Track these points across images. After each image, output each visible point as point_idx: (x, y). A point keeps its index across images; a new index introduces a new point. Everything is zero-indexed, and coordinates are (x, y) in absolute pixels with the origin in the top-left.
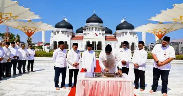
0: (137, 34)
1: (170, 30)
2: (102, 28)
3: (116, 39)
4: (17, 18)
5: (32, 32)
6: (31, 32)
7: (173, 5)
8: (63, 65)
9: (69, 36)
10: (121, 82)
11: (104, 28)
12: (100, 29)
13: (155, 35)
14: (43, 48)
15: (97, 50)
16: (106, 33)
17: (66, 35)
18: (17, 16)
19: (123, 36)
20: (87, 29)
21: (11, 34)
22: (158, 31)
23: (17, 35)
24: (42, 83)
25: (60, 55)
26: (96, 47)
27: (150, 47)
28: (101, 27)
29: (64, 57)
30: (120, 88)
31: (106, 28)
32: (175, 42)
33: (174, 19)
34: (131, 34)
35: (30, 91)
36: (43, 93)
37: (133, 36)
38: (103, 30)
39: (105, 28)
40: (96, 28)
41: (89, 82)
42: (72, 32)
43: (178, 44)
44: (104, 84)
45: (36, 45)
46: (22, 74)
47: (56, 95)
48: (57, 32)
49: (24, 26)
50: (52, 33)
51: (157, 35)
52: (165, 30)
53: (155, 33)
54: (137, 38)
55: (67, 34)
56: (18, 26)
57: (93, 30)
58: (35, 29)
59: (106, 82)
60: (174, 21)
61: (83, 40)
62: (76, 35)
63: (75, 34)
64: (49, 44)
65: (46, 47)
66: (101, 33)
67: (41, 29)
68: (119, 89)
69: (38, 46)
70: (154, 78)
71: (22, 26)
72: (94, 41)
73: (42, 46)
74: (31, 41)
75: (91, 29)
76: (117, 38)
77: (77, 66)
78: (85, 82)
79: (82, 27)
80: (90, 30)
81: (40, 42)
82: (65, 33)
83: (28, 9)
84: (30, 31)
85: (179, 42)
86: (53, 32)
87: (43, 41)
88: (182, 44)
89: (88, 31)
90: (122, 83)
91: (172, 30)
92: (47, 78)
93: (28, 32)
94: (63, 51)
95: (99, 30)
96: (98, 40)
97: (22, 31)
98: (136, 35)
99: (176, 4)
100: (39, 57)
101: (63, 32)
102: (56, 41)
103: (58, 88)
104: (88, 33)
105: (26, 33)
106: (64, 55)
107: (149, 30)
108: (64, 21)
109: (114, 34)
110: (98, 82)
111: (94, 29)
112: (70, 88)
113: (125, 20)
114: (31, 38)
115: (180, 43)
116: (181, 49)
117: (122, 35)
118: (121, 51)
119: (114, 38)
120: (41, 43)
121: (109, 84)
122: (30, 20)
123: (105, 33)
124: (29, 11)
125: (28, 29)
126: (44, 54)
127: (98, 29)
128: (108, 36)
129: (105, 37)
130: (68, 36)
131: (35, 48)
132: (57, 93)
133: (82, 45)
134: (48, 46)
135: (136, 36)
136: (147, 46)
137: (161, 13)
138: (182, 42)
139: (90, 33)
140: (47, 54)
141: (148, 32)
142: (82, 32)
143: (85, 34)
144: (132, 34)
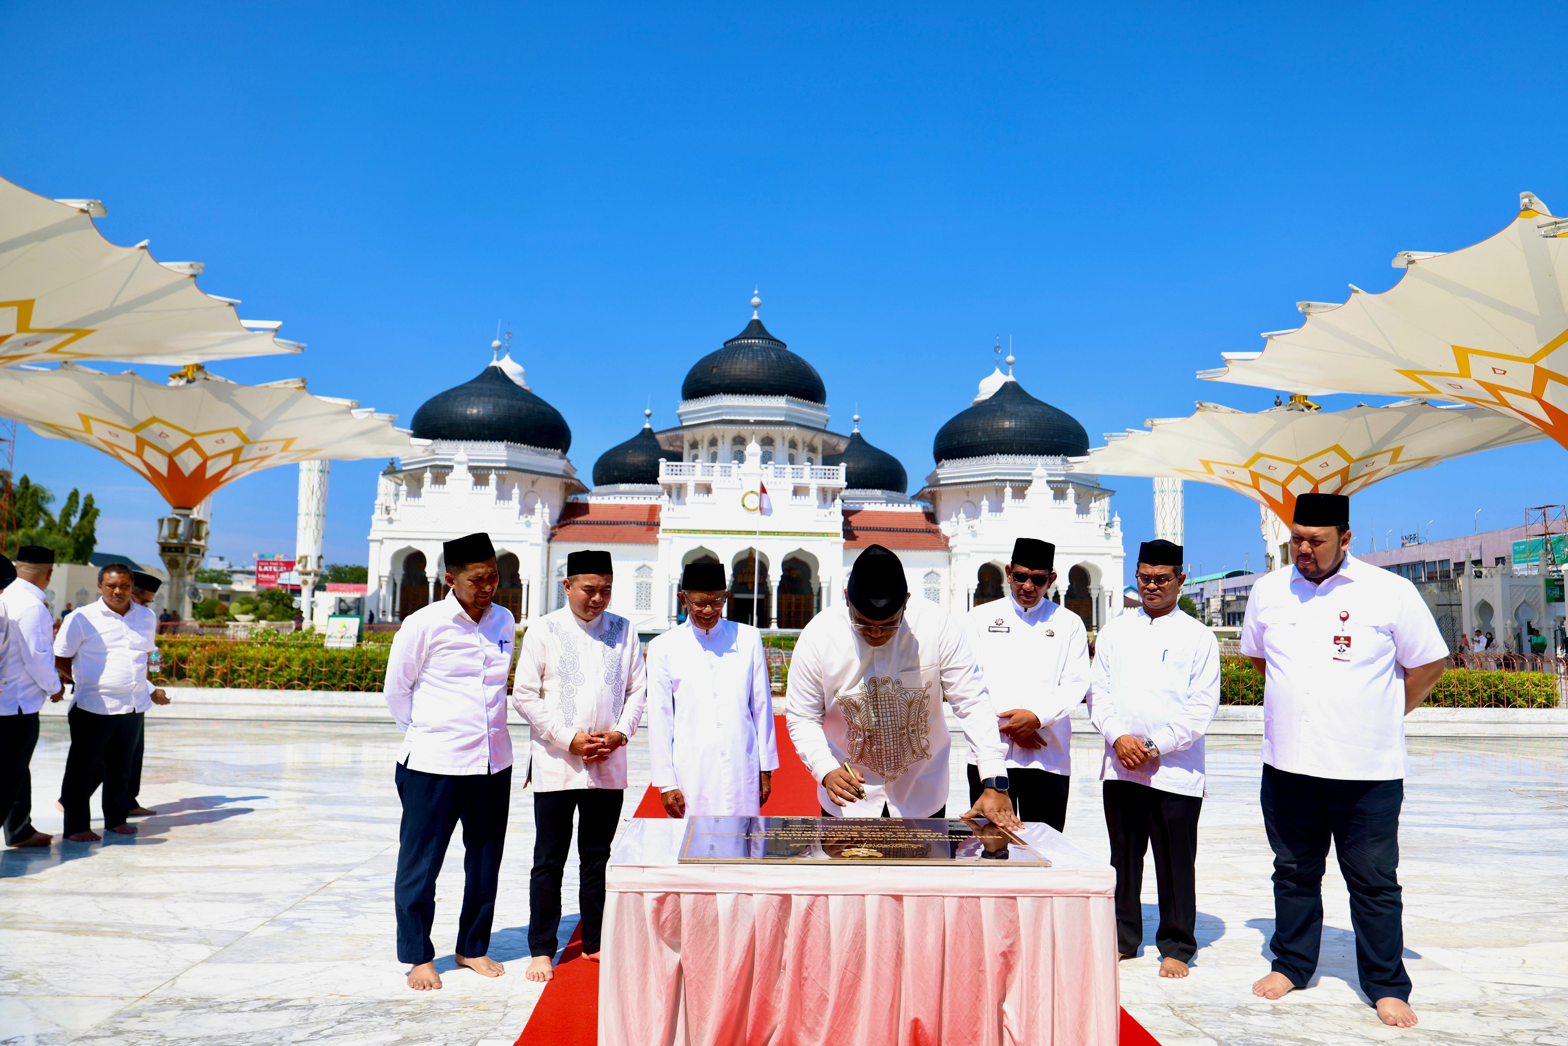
0: (1111, 493)
1: (1382, 463)
2: (819, 441)
3: (936, 532)
4: (82, 346)
5: (209, 474)
6: (202, 468)
7: (1399, 262)
8: (484, 750)
9: (538, 506)
10: (1010, 898)
11: (834, 440)
12: (802, 453)
13: (1257, 504)
14: (306, 615)
15: (774, 626)
16: (854, 482)
17: (510, 498)
18: (78, 332)
19: (997, 508)
20: (694, 445)
21: (15, 481)
22: (1282, 472)
23: (74, 496)
24: (273, 921)
25: (456, 659)
26: (764, 605)
27: (1225, 604)
28: (808, 435)
29: (488, 681)
30: (1007, 959)
31: (857, 440)
32: (1423, 563)
33: (1410, 374)
34: (1060, 494)
35: (161, 1005)
36: (281, 1018)
37: (1083, 509)
38: (831, 459)
39: (843, 446)
40: (767, 442)
41: (723, 903)
42: (566, 475)
43: (1446, 575)
44: (860, 926)
45: (244, 585)
46: (94, 838)
47: (406, 1039)
48: (428, 476)
49: (142, 416)
50: (385, 485)
51: (1272, 503)
52: (1342, 464)
53: (1256, 486)
54: (1109, 525)
55: (516, 492)
56: (85, 419)
57: (740, 457)
58: (233, 442)
59: (871, 903)
60: (1409, 385)
61: (656, 542)
62: (592, 500)
63: (585, 490)
64: (359, 576)
65: (327, 600)
66: (814, 484)
67: (289, 442)
68: (991, 965)
69: (261, 595)
70: (1276, 864)
71: (119, 421)
72: (751, 551)
73: (296, 591)
74: (197, 550)
75: (725, 448)
76: (945, 527)
77: (603, 757)
78: (686, 902)
79: (648, 434)
80: (714, 458)
81: (281, 558)
82: (501, 480)
83: (181, 268)
84: (189, 462)
85: (1460, 566)
86: (392, 469)
87: (300, 552)
88: (1479, 575)
89: (698, 464)
90: (1024, 904)
91: (1393, 460)
92: (329, 877)
93: (173, 466)
94: (485, 619)
95: (792, 460)
96: (789, 546)
97: (119, 457)
98: (1105, 502)
99: (1416, 255)
100: (259, 684)
101: (480, 475)
102: (418, 546)
103: (425, 970)
104: (705, 479)
105: (154, 476)
106: (488, 662)
107: (1206, 464)
108: (497, 375)
109: (918, 497)
110: (799, 905)
111: (753, 449)
112: (543, 964)
113: (1011, 378)
114: (199, 523)
115: (1469, 569)
116: (1476, 623)
117: (985, 503)
118: (997, 627)
119: (923, 523)
120: (290, 565)
121: (899, 917)
122: (200, 367)
123: (842, 482)
124: (193, 289)
125: (175, 440)
126: (305, 662)
127: (781, 449)
128: (868, 507)
129: (846, 513)
130: (527, 509)
131: (234, 607)
132: (414, 1017)
133: (649, 586)
134: (350, 595)
135: (1100, 507)
136: (1201, 594)
137: (1299, 321)
138: (1477, 563)
139: (716, 481)
140: (331, 661)
141: (1203, 477)
142: (650, 476)
143: (677, 492)
144: (1071, 492)
